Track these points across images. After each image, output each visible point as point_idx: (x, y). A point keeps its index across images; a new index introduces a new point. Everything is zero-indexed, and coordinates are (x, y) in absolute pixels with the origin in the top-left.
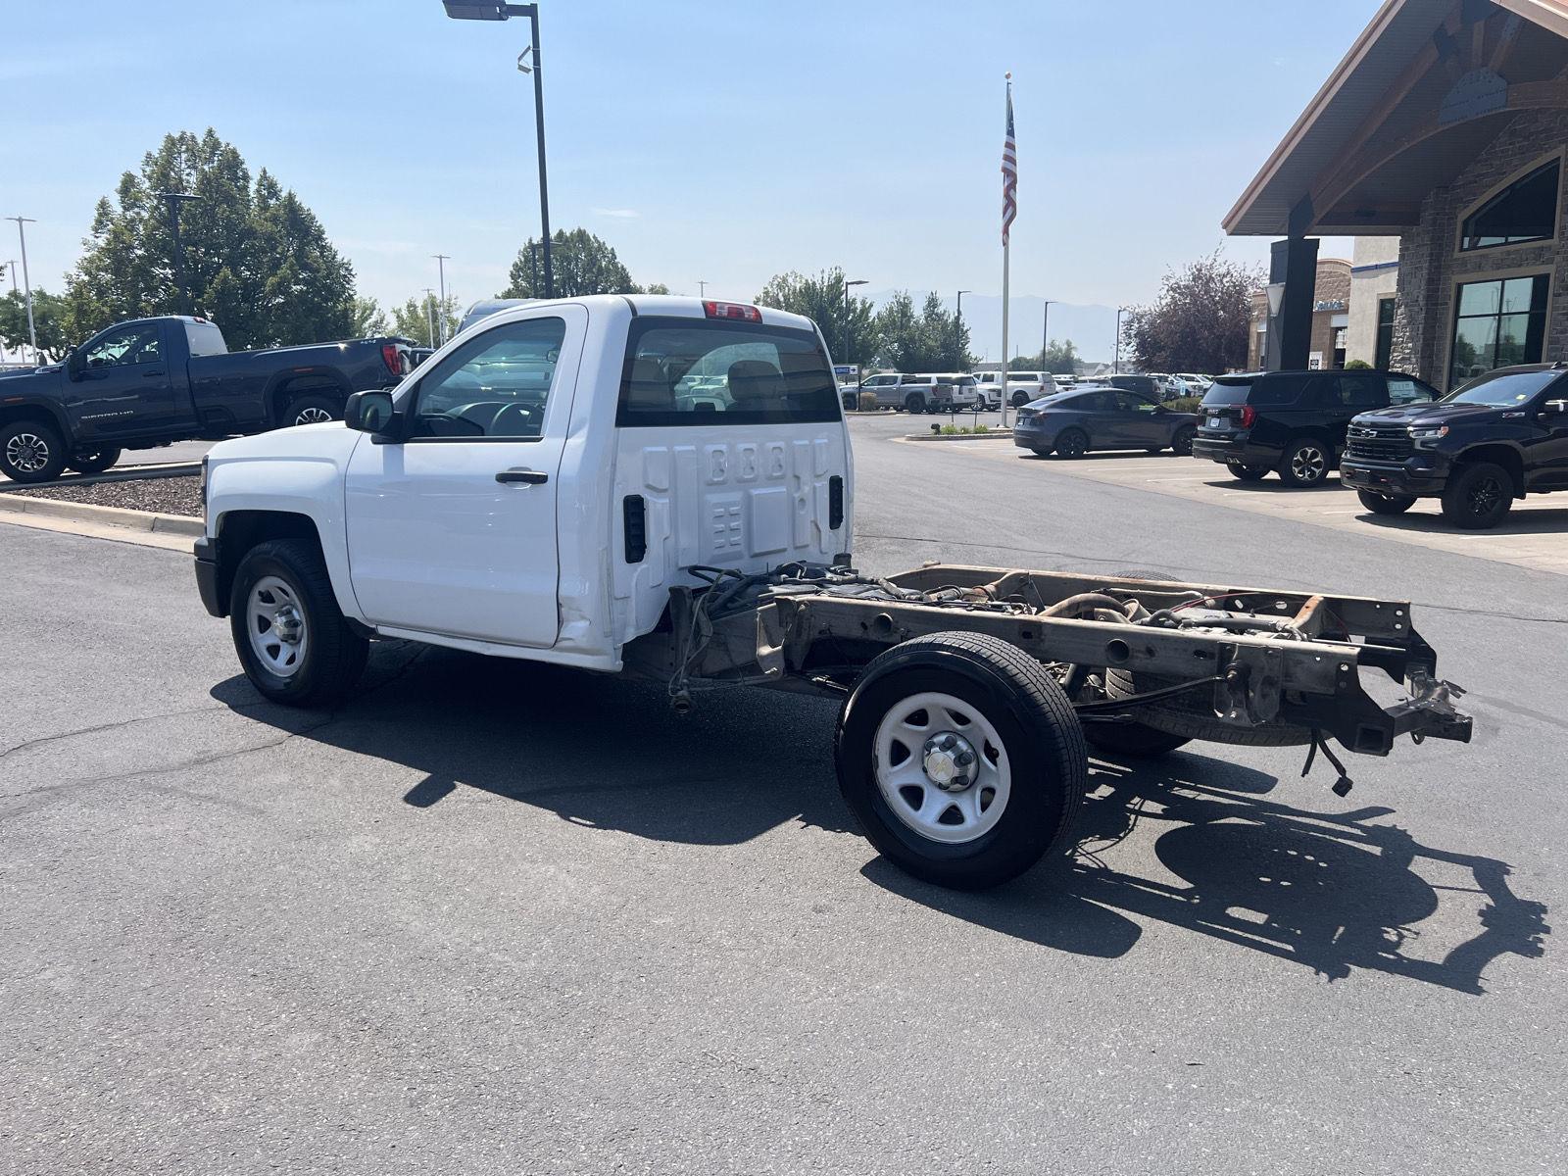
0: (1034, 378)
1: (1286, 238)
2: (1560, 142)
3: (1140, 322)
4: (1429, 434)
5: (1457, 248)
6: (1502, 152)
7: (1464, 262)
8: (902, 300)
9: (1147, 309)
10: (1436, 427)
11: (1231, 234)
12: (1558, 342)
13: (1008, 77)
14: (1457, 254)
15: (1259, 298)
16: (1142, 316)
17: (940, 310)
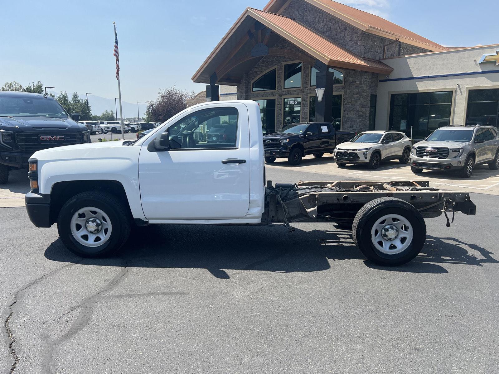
0: (118, 123)
1: (210, 84)
2: (276, 64)
3: (152, 106)
4: (285, 141)
5: (251, 91)
6: (261, 65)
7: (254, 95)
8: (64, 95)
9: (154, 102)
10: (286, 139)
11: (195, 82)
12: (279, 117)
13: (114, 23)
14: (252, 92)
15: (188, 101)
16: (153, 105)
17: (78, 99)
